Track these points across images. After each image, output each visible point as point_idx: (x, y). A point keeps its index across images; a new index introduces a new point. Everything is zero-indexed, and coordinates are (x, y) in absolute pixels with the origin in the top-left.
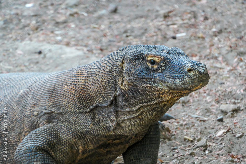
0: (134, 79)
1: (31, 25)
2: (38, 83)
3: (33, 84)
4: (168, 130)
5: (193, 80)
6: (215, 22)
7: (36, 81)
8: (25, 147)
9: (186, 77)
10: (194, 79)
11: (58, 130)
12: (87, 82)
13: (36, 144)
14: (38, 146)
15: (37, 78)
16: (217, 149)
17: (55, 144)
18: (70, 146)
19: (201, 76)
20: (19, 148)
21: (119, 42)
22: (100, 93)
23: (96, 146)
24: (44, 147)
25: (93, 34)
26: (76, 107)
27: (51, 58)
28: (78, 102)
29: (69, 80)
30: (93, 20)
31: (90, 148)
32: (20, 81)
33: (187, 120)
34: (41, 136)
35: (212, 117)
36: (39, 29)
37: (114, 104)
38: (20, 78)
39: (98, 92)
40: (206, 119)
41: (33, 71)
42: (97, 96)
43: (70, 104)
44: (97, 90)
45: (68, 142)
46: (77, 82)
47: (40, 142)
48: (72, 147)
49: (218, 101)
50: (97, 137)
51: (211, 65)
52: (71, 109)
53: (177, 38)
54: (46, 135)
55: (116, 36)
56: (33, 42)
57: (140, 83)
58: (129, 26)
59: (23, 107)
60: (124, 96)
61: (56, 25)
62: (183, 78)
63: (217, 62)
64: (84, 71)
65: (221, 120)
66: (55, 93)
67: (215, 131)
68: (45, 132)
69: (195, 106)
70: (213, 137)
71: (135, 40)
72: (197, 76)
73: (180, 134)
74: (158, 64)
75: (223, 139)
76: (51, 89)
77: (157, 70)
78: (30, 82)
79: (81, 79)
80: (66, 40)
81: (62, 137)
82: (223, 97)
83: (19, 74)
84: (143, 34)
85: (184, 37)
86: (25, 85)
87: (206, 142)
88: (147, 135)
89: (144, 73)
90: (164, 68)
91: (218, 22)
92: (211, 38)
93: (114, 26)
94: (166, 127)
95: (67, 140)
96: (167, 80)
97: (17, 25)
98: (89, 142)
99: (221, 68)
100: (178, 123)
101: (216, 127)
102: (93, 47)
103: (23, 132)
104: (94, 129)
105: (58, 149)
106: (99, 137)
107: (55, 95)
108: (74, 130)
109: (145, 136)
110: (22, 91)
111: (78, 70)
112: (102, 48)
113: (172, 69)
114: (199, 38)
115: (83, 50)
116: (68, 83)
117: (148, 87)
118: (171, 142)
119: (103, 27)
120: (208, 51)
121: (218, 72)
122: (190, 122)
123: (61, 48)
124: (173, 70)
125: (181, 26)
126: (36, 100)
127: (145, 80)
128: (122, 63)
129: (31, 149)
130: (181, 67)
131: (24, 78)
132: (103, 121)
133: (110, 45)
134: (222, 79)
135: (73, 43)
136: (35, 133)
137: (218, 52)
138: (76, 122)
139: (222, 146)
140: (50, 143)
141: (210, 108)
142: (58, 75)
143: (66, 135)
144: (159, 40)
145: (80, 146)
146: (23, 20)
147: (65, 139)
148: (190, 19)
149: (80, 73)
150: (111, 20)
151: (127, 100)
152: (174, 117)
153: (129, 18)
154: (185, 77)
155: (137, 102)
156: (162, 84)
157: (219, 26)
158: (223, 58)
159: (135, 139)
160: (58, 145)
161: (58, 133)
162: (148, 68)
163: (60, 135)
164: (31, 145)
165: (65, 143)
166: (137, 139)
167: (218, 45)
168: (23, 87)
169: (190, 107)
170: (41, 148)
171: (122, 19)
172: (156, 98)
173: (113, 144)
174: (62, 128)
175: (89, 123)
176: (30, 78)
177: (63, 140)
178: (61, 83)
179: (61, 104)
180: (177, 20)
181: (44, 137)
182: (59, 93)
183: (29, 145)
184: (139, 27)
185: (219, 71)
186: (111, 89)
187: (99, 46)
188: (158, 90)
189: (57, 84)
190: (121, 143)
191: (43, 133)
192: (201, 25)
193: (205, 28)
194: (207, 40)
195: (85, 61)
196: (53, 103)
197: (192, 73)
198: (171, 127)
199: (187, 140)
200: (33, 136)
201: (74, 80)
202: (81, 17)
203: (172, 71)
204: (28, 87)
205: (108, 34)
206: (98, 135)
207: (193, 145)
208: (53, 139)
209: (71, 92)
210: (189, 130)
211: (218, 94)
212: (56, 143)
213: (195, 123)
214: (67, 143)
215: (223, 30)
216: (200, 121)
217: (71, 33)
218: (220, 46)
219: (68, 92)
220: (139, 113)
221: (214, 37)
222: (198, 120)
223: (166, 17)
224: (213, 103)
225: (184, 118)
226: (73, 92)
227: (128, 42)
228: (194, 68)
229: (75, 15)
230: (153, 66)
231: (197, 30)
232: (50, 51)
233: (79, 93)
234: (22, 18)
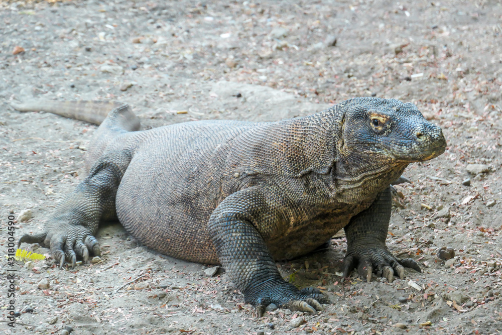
0: (354, 143)
1: (228, 60)
2: (241, 136)
3: (234, 137)
4: (401, 196)
5: (424, 148)
6: (461, 59)
7: (237, 133)
8: (221, 213)
9: (415, 143)
10: (425, 146)
11: (264, 194)
12: (304, 142)
13: (235, 211)
14: (238, 213)
15: (238, 129)
16: (463, 220)
17: (259, 212)
18: (279, 215)
19: (433, 143)
20: (214, 216)
21: (339, 83)
22: (318, 156)
23: (311, 217)
24: (246, 214)
25: (306, 73)
26: (286, 169)
27: (253, 102)
28: (289, 163)
29: (281, 135)
30: (306, 55)
31: (304, 220)
32: (217, 131)
33: (425, 183)
34: (243, 201)
35: (456, 180)
36: (238, 66)
37: (333, 172)
38: (216, 128)
39: (316, 155)
40: (448, 182)
41: (230, 119)
42: (314, 159)
43: (281, 165)
44: (315, 152)
45: (277, 210)
46: (290, 138)
47: (241, 209)
48: (281, 217)
49: (464, 160)
50: (312, 208)
51: (456, 114)
52: (281, 171)
53: (412, 80)
54: (248, 200)
55: (335, 76)
56: (230, 82)
57: (361, 148)
58: (351, 64)
59: (220, 166)
60: (344, 162)
61: (260, 61)
62: (411, 145)
63: (463, 110)
64: (300, 126)
65: (467, 184)
66: (262, 150)
67: (460, 197)
68: (247, 196)
69: (434, 166)
70: (457, 206)
71: (358, 81)
72: (429, 143)
73: (416, 201)
74: (383, 125)
75: (470, 208)
76: (256, 146)
77: (382, 133)
78: (230, 135)
79: (296, 136)
80: (271, 80)
81: (269, 204)
82: (470, 155)
83: (215, 122)
84: (369, 73)
85: (421, 79)
86: (224, 138)
87: (449, 211)
88: (376, 201)
89: (365, 136)
90: (390, 131)
91: (464, 60)
92: (455, 81)
93: (333, 64)
94: (398, 191)
95: (275, 208)
96: (392, 146)
97: (210, 60)
98: (303, 212)
99: (467, 119)
100: (413, 187)
101: (462, 193)
102: (307, 89)
103: (219, 197)
104: (309, 198)
105: (264, 218)
106: (315, 207)
107: (262, 153)
108: (284, 196)
109: (373, 203)
110: (219, 146)
111: (293, 124)
112: (318, 91)
113: (399, 133)
114: (440, 79)
115: (294, 93)
116: (279, 139)
117: (370, 153)
118: (404, 210)
119: (318, 64)
120: (451, 96)
121: (464, 124)
122: (428, 186)
123: (266, 90)
124: (401, 134)
125: (417, 64)
126: (237, 158)
127: (367, 145)
128: (342, 121)
129: (229, 217)
130: (410, 131)
131: (221, 128)
132: (319, 189)
133: (327, 87)
134: (469, 132)
135: (280, 84)
136: (235, 197)
137: (464, 98)
138: (286, 188)
139: (469, 217)
140: (253, 210)
141: (454, 168)
142: (266, 128)
143: (274, 201)
144: (390, 82)
145: (291, 216)
146: (217, 55)
147: (273, 206)
148: (428, 56)
149: (294, 129)
150: (330, 56)
151: (347, 168)
152: (409, 180)
153: (351, 54)
154: (413, 144)
155: (359, 170)
156: (386, 151)
157: (465, 65)
158: (470, 106)
159: (361, 207)
160: (263, 213)
161: (264, 199)
162: (371, 130)
163: (266, 200)
164: (229, 211)
165: (273, 211)
166: (364, 207)
167: (464, 88)
168: (221, 140)
169: (429, 167)
170: (241, 216)
171: (343, 55)
172: (382, 166)
173: (332, 214)
174: (269, 193)
175: (302, 191)
176: (229, 129)
177: (270, 207)
178: (270, 139)
179: (269, 165)
180: (412, 57)
181: (246, 202)
182: (267, 151)
183: (226, 211)
184: (365, 64)
185: (465, 122)
186: (329, 153)
187: (314, 88)
188: (383, 157)
189: (265, 140)
190: (343, 213)
191: (245, 197)
192: (442, 63)
193: (448, 67)
194: (450, 82)
195: (297, 107)
196: (259, 162)
197: (423, 139)
198: (405, 191)
199: (424, 209)
200: (232, 201)
201: (287, 135)
202: (292, 51)
203: (399, 135)
204: (227, 141)
205: (326, 73)
206: (314, 205)
207: (433, 215)
208: (257, 206)
209: (281, 150)
210: (427, 196)
211: (464, 151)
212: (261, 211)
213: (435, 187)
214: (274, 211)
215: (470, 70)
216: (442, 185)
217: (278, 71)
218: (466, 90)
219: (278, 150)
220: (361, 183)
221: (459, 79)
222: (438, 183)
223: (398, 52)
224: (458, 162)
225: (420, 181)
226: (284, 150)
227: (350, 84)
228: (425, 133)
229: (284, 49)
230: (377, 127)
231: (437, 70)
232: (252, 93)
233: (292, 152)
234: (217, 52)
